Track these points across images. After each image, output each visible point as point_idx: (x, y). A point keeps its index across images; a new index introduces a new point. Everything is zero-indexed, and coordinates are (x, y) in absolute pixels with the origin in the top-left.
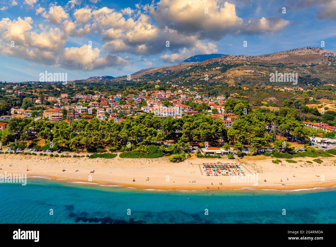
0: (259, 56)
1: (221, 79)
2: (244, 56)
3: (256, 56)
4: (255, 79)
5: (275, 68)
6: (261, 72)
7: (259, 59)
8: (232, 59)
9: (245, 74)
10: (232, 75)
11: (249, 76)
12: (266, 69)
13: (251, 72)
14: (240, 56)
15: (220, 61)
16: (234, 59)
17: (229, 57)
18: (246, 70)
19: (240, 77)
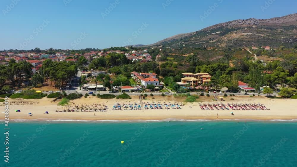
0: (269, 19)
1: (214, 42)
2: (252, 20)
3: (266, 19)
4: (249, 42)
5: (279, 30)
6: (260, 35)
7: (269, 22)
8: (238, 23)
9: (241, 37)
10: (228, 38)
11: (244, 39)
12: (268, 31)
13: (248, 35)
14: (247, 20)
15: (225, 26)
16: (240, 24)
17: (236, 22)
18: (244, 33)
19: (233, 40)
